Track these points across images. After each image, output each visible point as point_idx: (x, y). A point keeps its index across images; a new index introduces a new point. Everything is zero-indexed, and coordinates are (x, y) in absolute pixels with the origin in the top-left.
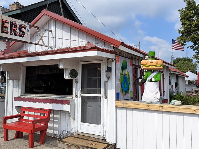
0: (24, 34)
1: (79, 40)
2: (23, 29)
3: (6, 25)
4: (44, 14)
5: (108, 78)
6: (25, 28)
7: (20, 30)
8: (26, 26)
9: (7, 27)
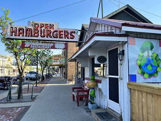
2: (73, 34)
4: (91, 21)
8: (75, 31)
9: (62, 35)
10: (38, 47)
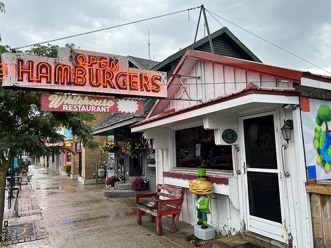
0: (158, 87)
1: (236, 82)
2: (157, 82)
3: (135, 79)
4: (187, 56)
5: (287, 140)
6: (160, 80)
7: (154, 84)
8: (161, 77)
9: (136, 83)
10: (81, 108)
